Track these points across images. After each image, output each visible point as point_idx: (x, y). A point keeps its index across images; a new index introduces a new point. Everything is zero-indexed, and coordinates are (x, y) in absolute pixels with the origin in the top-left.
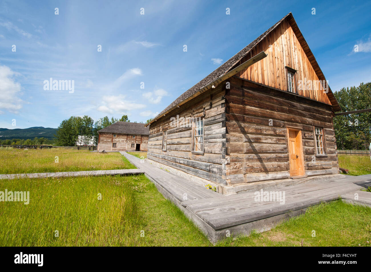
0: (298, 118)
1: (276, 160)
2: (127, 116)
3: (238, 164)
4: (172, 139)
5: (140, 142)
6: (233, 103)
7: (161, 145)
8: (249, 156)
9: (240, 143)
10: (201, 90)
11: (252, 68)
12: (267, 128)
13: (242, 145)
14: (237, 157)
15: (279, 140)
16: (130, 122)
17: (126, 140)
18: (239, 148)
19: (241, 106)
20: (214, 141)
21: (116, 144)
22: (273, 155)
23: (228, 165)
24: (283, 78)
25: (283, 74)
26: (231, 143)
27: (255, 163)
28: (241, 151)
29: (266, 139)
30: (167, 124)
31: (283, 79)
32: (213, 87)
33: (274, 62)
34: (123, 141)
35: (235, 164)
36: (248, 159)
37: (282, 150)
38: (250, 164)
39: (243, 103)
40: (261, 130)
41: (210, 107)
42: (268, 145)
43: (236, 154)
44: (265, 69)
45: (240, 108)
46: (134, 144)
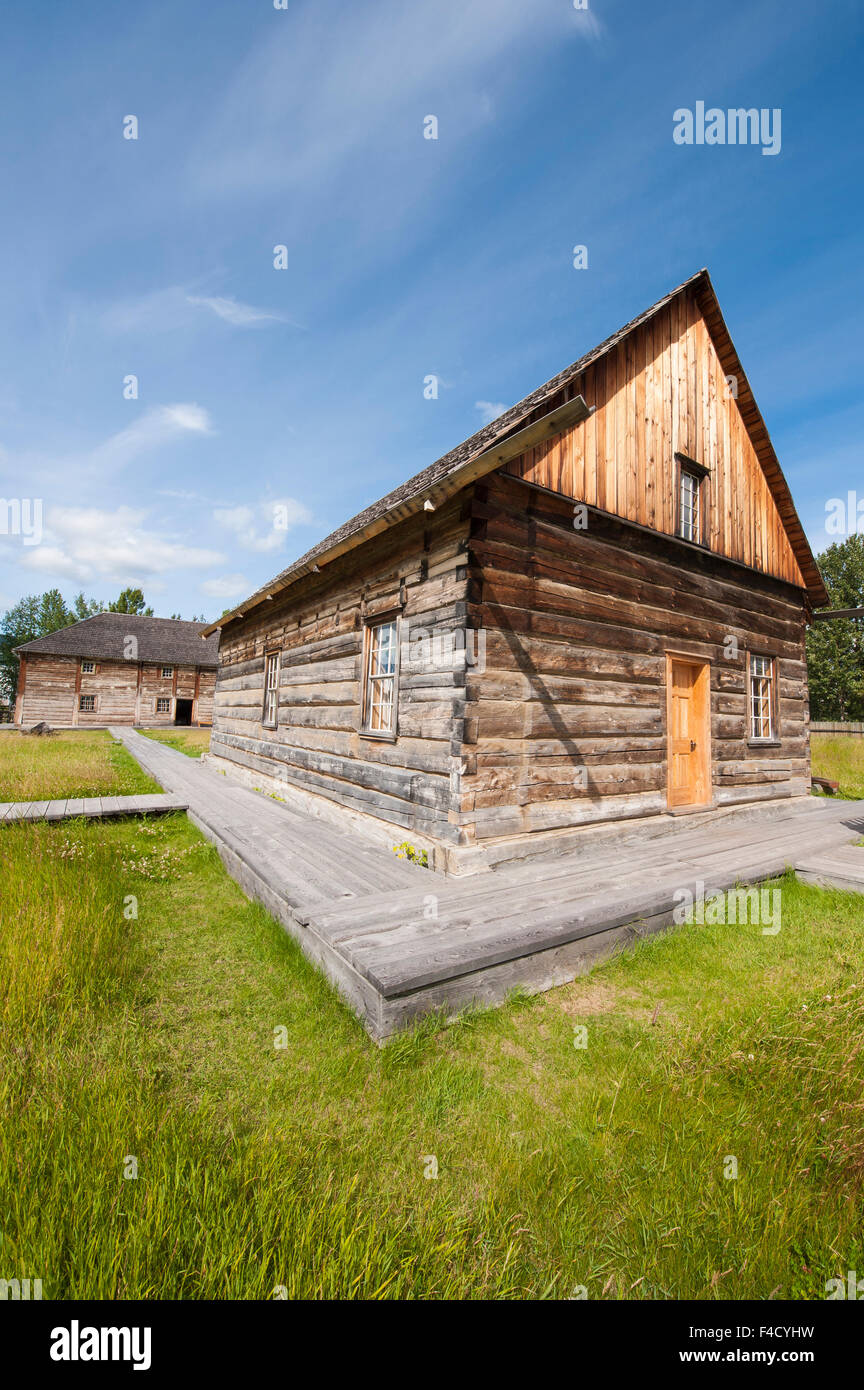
0: (702, 624)
1: (625, 759)
2: (139, 591)
3: (503, 774)
4: (294, 685)
5: (193, 691)
6: (495, 566)
7: (257, 705)
8: (542, 747)
9: (514, 704)
10: (391, 513)
11: (566, 449)
12: (604, 655)
13: (520, 712)
14: (501, 750)
15: (639, 693)
16: (155, 616)
17: (135, 683)
18: (510, 719)
19: (524, 577)
20: (429, 697)
21: (93, 698)
22: (619, 743)
23: (470, 779)
24: (666, 491)
25: (666, 478)
26: (482, 703)
27: (559, 769)
28: (516, 729)
29: (600, 691)
30: (281, 631)
31: (666, 496)
32: (428, 506)
33: (641, 433)
34: (125, 688)
35: (494, 774)
36: (537, 757)
37: (647, 726)
38: (543, 774)
39: (530, 568)
40: (583, 659)
41: (421, 578)
42: (604, 709)
43: (496, 741)
44: (609, 455)
45: (520, 586)
46: (168, 700)
